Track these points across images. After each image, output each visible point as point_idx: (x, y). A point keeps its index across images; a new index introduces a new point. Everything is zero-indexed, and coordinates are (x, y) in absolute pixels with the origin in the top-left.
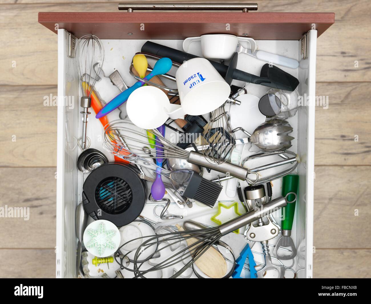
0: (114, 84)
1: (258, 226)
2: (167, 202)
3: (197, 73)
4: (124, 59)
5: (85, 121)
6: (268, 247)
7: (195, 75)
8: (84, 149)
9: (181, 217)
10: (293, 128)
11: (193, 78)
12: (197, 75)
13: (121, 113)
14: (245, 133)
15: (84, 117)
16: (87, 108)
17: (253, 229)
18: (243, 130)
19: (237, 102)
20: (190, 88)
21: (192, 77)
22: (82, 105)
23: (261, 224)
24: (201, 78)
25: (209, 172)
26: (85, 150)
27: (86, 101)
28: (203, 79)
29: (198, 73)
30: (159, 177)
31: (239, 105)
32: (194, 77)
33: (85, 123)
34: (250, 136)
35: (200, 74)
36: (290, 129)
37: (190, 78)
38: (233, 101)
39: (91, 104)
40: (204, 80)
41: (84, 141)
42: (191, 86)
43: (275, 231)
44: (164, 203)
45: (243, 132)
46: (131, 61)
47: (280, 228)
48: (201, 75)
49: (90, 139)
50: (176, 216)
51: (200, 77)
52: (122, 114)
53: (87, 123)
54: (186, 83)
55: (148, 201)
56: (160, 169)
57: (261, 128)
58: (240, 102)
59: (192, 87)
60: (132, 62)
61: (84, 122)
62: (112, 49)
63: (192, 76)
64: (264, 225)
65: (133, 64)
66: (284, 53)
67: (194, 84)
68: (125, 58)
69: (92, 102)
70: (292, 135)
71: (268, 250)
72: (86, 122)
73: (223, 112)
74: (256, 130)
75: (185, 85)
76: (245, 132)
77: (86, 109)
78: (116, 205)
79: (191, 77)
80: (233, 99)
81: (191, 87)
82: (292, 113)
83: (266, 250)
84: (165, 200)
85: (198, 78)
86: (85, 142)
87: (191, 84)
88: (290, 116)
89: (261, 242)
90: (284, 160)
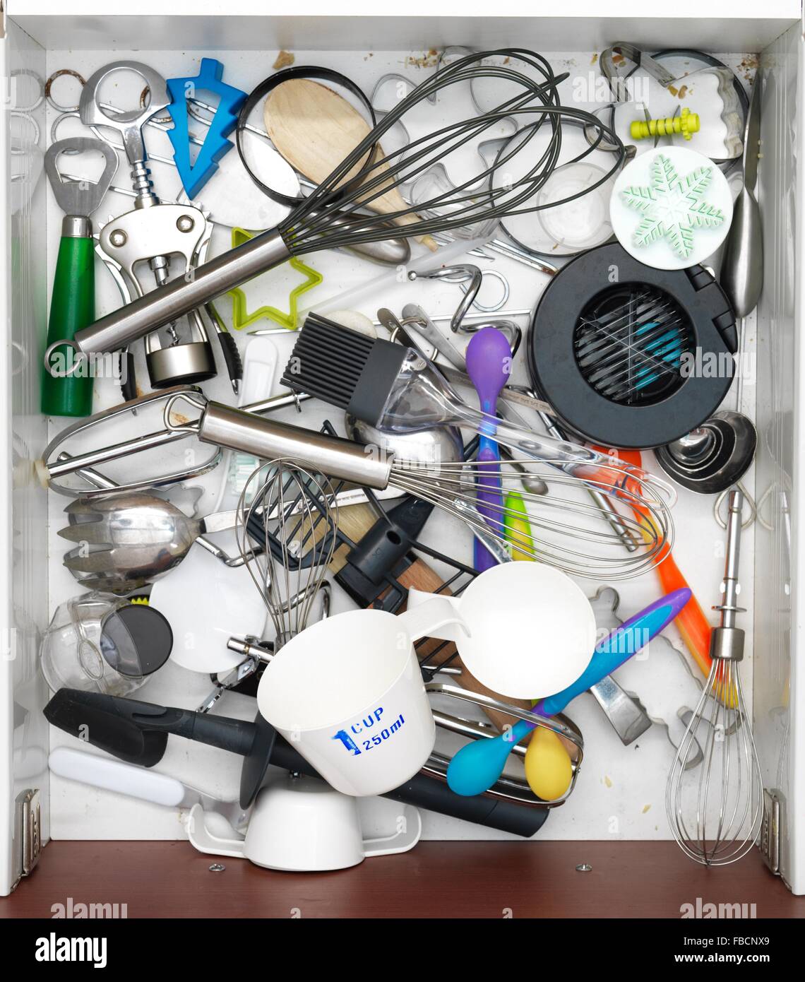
0: (636, 701)
1: (167, 257)
2: (463, 323)
3: (360, 753)
4: (606, 778)
5: (730, 582)
6: (137, 188)
7: (367, 748)
8: (735, 492)
9: (413, 275)
10: (64, 564)
11: (373, 739)
12: (362, 748)
13: (615, 609)
14: (217, 548)
15: (734, 596)
16: (723, 627)
17: (185, 244)
18: (223, 557)
19: (241, 647)
20: (381, 710)
21: (377, 741)
22: (739, 637)
23: (159, 262)
24: (348, 740)
25: (327, 424)
26: (733, 487)
27: (726, 650)
28: (342, 736)
29: (358, 752)
30: (488, 404)
31: (233, 639)
32: (372, 743)
33: (731, 575)
34: (199, 539)
35: (353, 751)
36: (72, 562)
37: (384, 738)
38: (253, 651)
39: (712, 639)
40: (336, 733)
41: (735, 516)
42: (377, 716)
43: (112, 241)
44: (472, 318)
45: (221, 552)
46: (579, 776)
47: (98, 249)
48: (349, 748)
49: (717, 522)
50: (431, 277)
51: (350, 743)
52: (610, 606)
53: (723, 576)
54: (398, 722)
55: (523, 324)
56: (488, 429)
57: (166, 562)
58: (229, 648)
59: (375, 712)
60: (575, 774)
61: (735, 580)
62: (645, 811)
63: (376, 743)
64: (150, 261)
65: (574, 768)
66: (97, 801)
67: (369, 722)
68: (604, 781)
69: (707, 642)
70: (66, 545)
71: (135, 176)
72: (726, 579)
73: (286, 615)
74: (181, 557)
75: (401, 716)
76: (217, 552)
77: (728, 624)
78: (628, 312)
79: (380, 741)
80: (251, 658)
81: (379, 712)
82: (65, 615)
83: (142, 179)
84: (470, 329)
85: (358, 740)
86: (731, 511)
87: (379, 719)
88: (73, 606)
89: (157, 201)
90: (94, 467)
